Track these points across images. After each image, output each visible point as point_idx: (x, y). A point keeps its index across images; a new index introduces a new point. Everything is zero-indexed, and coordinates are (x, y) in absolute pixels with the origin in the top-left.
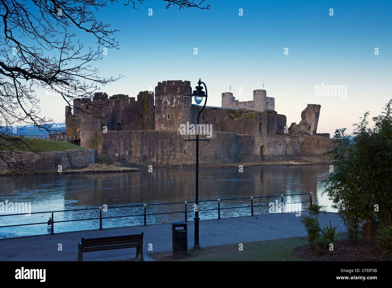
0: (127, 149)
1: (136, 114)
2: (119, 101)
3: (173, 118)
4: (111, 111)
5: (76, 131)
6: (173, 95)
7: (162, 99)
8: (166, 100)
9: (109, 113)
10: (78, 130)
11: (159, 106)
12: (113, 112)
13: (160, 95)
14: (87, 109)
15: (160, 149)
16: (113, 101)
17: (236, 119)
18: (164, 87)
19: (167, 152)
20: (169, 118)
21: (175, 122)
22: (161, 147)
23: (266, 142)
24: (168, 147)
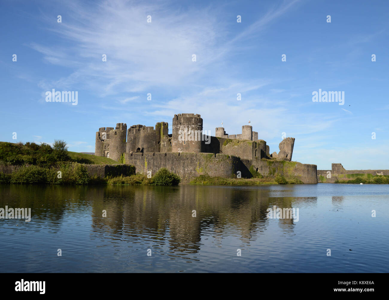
0: (151, 168)
1: (154, 141)
2: (139, 130)
3: (189, 143)
4: (132, 138)
5: (104, 153)
6: (189, 124)
7: (179, 128)
8: (183, 128)
9: (130, 139)
10: (106, 152)
11: (177, 133)
12: (134, 138)
13: (178, 124)
14: (116, 135)
15: (182, 168)
16: (134, 129)
17: (236, 147)
18: (181, 118)
19: (188, 171)
20: (184, 144)
21: (190, 147)
22: (183, 167)
23: (260, 166)
24: (189, 167)
